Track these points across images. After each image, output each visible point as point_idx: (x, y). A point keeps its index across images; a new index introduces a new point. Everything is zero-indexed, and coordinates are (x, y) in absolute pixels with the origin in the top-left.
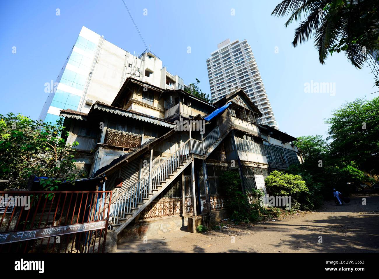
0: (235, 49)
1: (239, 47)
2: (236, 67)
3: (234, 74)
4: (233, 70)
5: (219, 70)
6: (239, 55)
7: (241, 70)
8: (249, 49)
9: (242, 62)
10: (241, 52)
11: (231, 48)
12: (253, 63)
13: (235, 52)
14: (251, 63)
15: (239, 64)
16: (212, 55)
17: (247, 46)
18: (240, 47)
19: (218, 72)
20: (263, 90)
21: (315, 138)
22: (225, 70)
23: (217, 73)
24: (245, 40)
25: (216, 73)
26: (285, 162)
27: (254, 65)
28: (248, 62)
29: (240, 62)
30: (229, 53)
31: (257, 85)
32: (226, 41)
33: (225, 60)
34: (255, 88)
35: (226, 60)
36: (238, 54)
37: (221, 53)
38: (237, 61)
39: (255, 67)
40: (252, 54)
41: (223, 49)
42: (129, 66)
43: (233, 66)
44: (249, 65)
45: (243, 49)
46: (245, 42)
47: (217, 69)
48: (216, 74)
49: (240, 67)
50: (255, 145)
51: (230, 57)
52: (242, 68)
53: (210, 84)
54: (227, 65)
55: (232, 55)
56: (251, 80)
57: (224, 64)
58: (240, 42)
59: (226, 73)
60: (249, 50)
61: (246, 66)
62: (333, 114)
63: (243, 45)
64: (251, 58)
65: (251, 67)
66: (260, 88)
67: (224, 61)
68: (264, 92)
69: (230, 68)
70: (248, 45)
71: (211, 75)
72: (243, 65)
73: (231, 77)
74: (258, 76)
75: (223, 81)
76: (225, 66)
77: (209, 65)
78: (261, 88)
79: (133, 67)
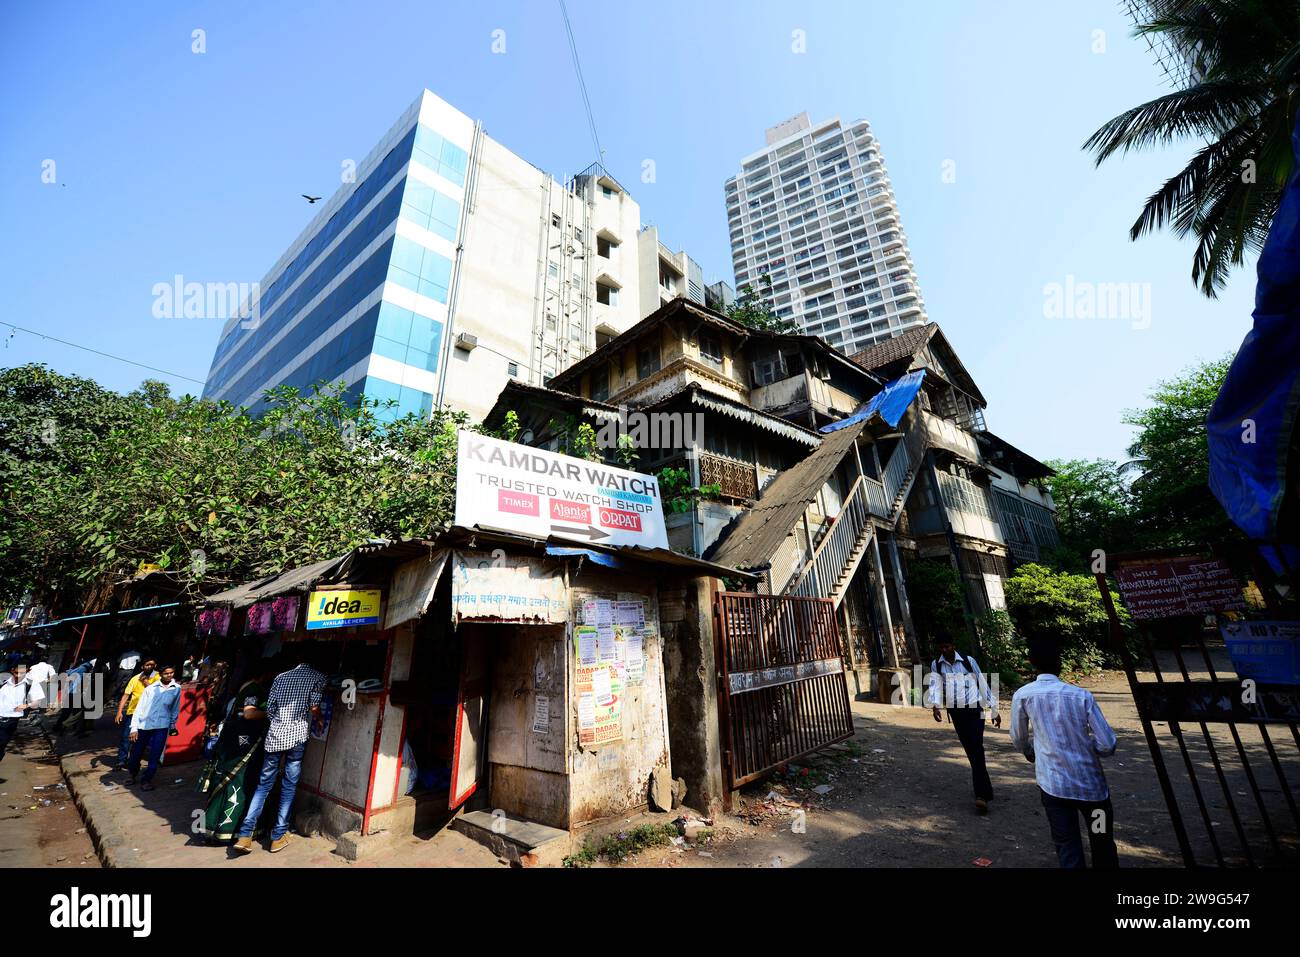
0: (827, 152)
1: (841, 146)
2: (828, 214)
3: (819, 236)
4: (817, 225)
5: (767, 221)
6: (839, 174)
7: (844, 227)
8: (874, 152)
9: (849, 199)
10: (847, 161)
11: (813, 144)
12: (887, 205)
13: (826, 160)
14: (879, 204)
15: (839, 204)
16: (747, 167)
17: (868, 142)
18: (846, 144)
19: (765, 227)
20: (914, 299)
21: (1092, 468)
22: (790, 222)
23: (760, 230)
24: (864, 122)
25: (758, 231)
26: (1028, 541)
27: (890, 209)
28: (869, 198)
29: (843, 196)
30: (804, 162)
31: (895, 280)
32: (797, 121)
33: (788, 186)
34: (889, 289)
35: (792, 188)
36: (837, 168)
37: (777, 161)
38: (832, 195)
39: (894, 218)
40: (885, 172)
41: (786, 147)
42: (555, 223)
43: (816, 211)
44: (872, 210)
45: (852, 154)
46: (861, 130)
47: (763, 217)
48: (758, 236)
49: (842, 215)
50: (975, 492)
51: (808, 178)
52: (848, 219)
53: (737, 267)
54: (797, 204)
55: (814, 171)
56: (875, 262)
57: (787, 200)
58: (844, 127)
59: (793, 234)
60: (873, 158)
61: (863, 213)
62: (1152, 397)
63: (855, 139)
64: (879, 186)
65: (877, 215)
66: (904, 292)
67: (787, 190)
68: (916, 305)
69: (807, 216)
70: (871, 139)
71: (741, 238)
72: (853, 209)
73: (809, 246)
74: (900, 249)
75: (779, 260)
76: (788, 207)
77: (733, 200)
78: (908, 291)
79: (564, 224)
